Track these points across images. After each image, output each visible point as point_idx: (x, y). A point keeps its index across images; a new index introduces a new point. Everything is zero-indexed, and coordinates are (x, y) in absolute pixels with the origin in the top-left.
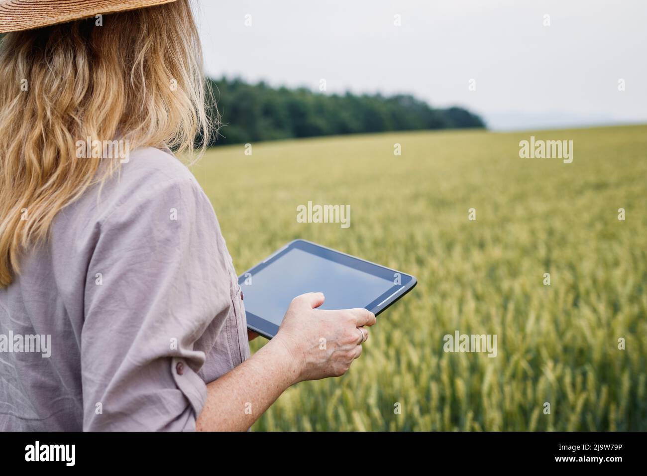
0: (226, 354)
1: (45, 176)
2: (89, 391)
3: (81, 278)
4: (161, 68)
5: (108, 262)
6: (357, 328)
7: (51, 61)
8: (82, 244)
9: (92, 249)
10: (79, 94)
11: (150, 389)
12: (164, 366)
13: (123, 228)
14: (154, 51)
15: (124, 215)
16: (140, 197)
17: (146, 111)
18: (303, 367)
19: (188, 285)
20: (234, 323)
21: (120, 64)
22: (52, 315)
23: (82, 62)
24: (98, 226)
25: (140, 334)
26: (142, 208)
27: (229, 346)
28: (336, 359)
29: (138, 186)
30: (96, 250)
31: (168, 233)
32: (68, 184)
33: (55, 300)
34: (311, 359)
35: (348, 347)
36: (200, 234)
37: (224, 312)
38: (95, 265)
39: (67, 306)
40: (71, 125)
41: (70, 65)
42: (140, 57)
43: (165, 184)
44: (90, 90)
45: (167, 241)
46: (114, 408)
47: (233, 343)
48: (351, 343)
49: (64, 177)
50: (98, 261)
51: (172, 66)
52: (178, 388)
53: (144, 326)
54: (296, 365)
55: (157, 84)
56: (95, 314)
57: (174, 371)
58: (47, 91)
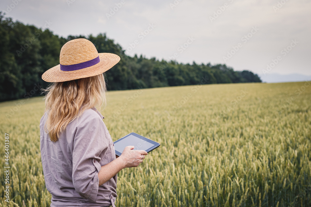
0: (108, 159)
1: (66, 115)
2: (74, 165)
3: (73, 140)
4: (94, 89)
5: (79, 136)
6: (141, 155)
7: (68, 88)
8: (73, 132)
9: (75, 133)
10: (75, 96)
11: (87, 165)
12: (91, 160)
13: (82, 128)
14: (92, 85)
15: (83, 125)
16: (86, 121)
17: (89, 100)
18: (127, 164)
19: (97, 142)
20: (110, 152)
21: (84, 89)
22: (66, 148)
23: (76, 88)
24: (77, 128)
25: (86, 153)
26: (87, 124)
27: (109, 157)
28: (135, 162)
29: (86, 119)
30: (76, 133)
31: (93, 130)
32: (71, 117)
33: (67, 145)
34: (129, 162)
35: (138, 159)
36: (100, 130)
37: (106, 148)
38: (76, 137)
39: (70, 146)
40: (72, 103)
41: (73, 89)
42: (89, 87)
43: (92, 118)
44: (77, 95)
45: (93, 131)
46: (79, 169)
47: (110, 157)
48: (139, 158)
49: (70, 116)
50: (76, 136)
51: (97, 88)
52: (94, 165)
53: (87, 151)
54: (125, 163)
55: (93, 93)
56: (76, 148)
57: (93, 162)
58: (67, 95)
